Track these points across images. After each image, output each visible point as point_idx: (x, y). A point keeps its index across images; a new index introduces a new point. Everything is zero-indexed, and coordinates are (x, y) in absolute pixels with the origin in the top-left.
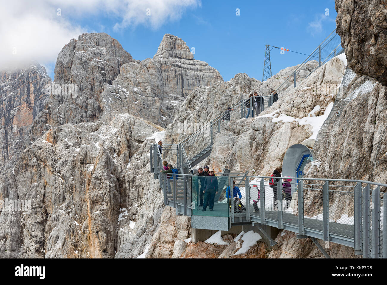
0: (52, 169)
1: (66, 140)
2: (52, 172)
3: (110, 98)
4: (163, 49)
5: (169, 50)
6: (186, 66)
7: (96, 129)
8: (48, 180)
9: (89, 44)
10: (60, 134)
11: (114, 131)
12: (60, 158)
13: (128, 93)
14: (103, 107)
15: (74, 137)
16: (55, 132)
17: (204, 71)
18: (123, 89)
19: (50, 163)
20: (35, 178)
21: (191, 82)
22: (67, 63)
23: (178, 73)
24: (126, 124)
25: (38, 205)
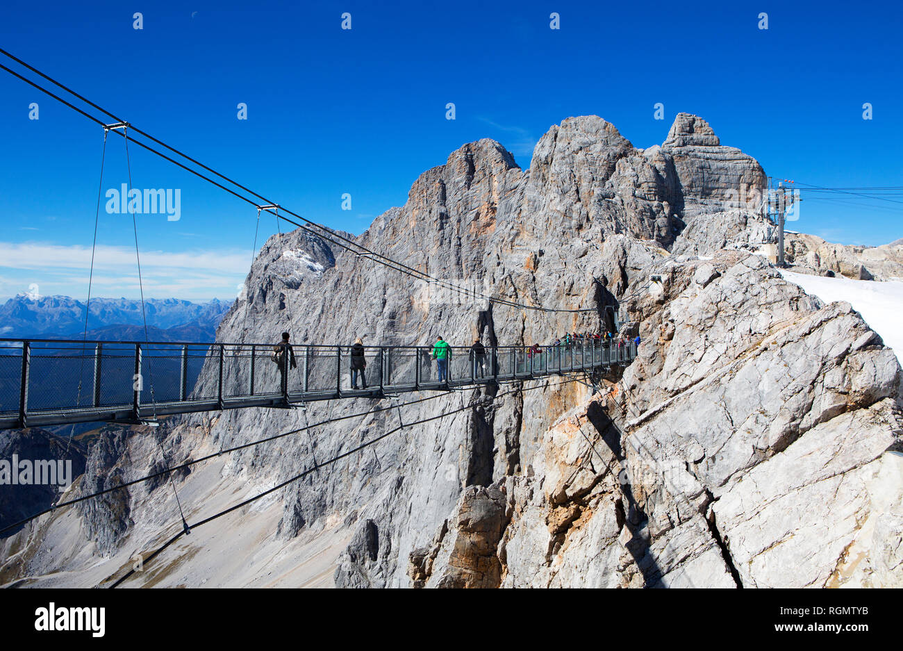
4: (675, 134)
5: (684, 135)
6: (708, 155)
9: (576, 132)
12: (542, 287)
17: (735, 162)
22: (546, 157)
24: (621, 248)
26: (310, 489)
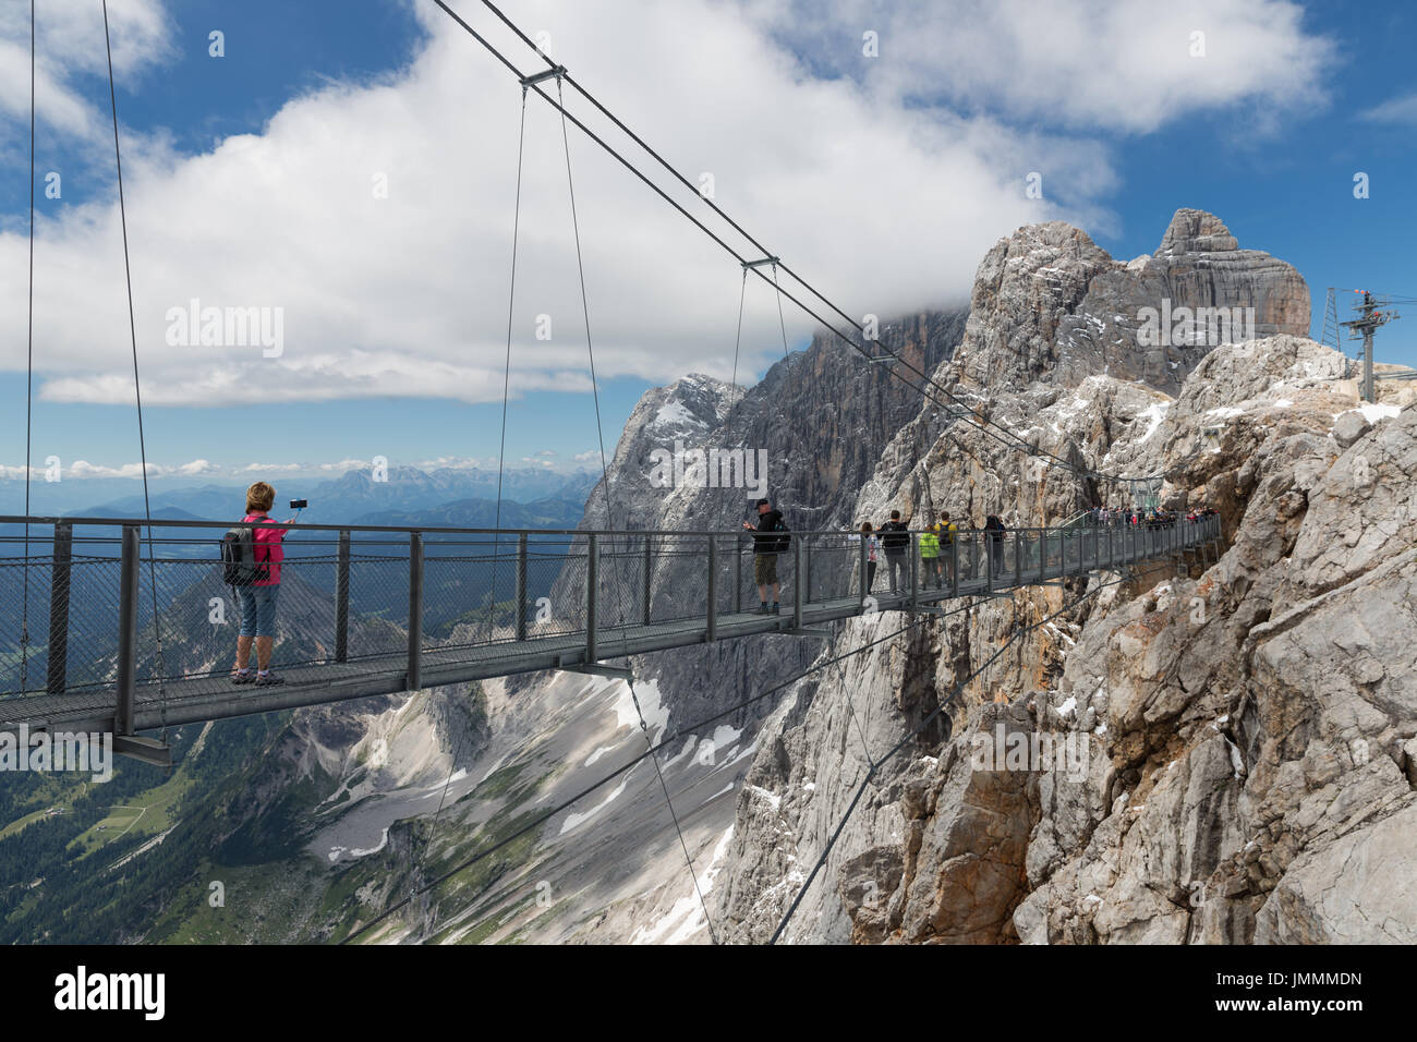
0: (982, 463)
1: (1004, 418)
2: (983, 467)
3: (1071, 339)
4: (1172, 238)
5: (1185, 239)
6: (1221, 264)
7: (1053, 401)
8: (976, 479)
9: (1033, 244)
10: (995, 409)
11: (1081, 404)
12: (994, 446)
13: (1104, 325)
14: (1059, 354)
15: (1016, 414)
16: (986, 407)
17: (1261, 270)
18: (1095, 320)
19: (979, 454)
20: (956, 476)
21: (1233, 293)
22: (994, 280)
23: (1204, 279)
24: (1103, 393)
25: (960, 516)
26: (699, 696)
